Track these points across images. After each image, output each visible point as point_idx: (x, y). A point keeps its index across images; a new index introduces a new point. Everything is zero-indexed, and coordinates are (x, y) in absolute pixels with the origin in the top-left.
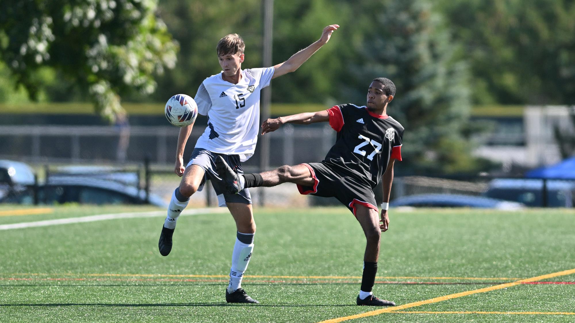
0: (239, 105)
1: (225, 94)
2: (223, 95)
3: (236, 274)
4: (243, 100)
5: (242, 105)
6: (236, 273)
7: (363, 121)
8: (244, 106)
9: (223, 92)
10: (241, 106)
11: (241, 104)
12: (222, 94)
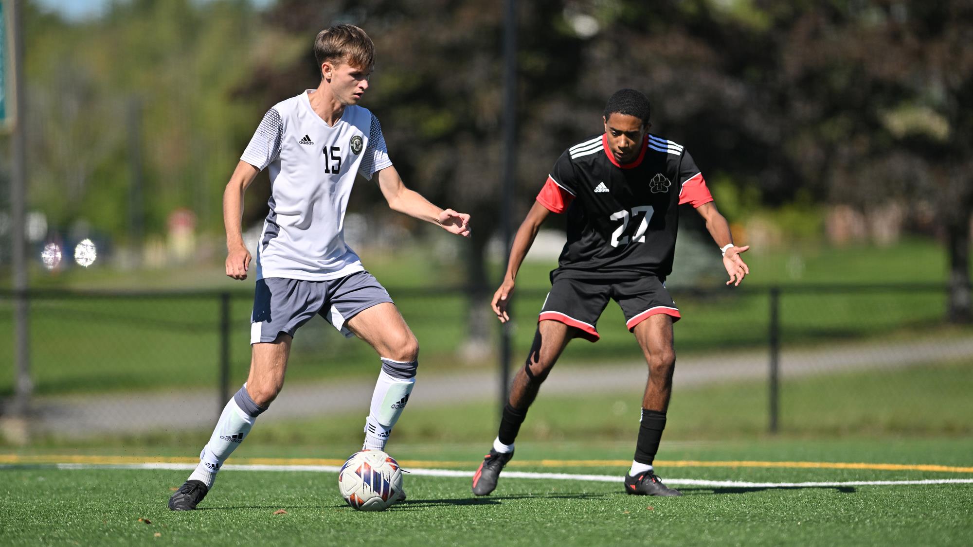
0: (330, 168)
1: (309, 140)
2: (306, 140)
3: (374, 430)
4: (338, 162)
6: (375, 427)
7: (605, 187)
8: (338, 172)
9: (307, 136)
10: (334, 171)
11: (333, 167)
12: (304, 138)
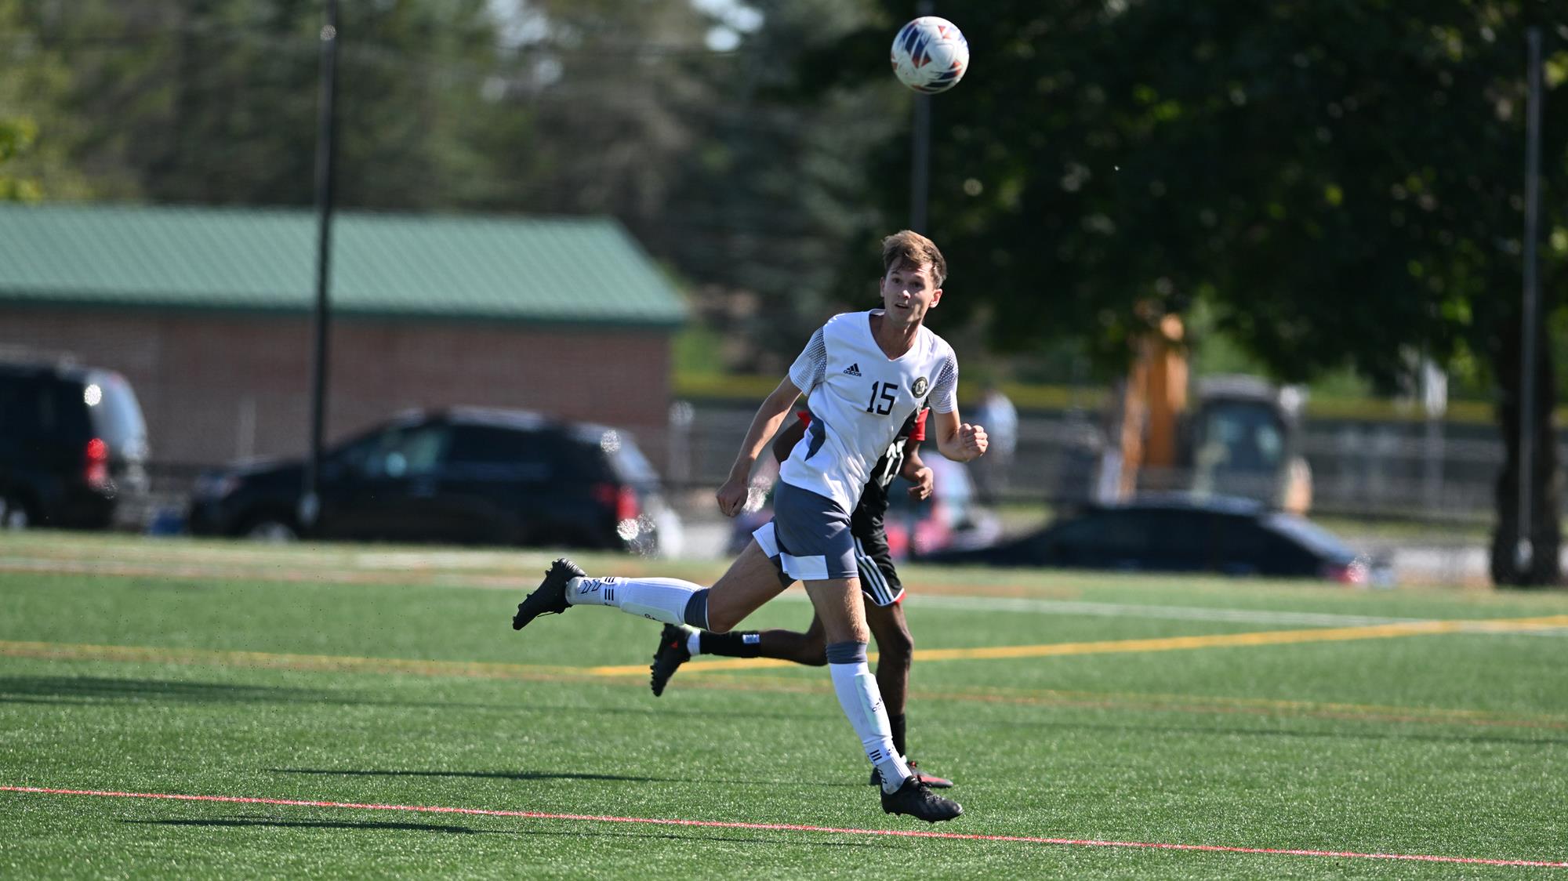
0: (875, 407)
1: (857, 370)
2: (853, 370)
4: (889, 402)
5: (882, 409)
8: (887, 413)
9: (856, 365)
10: (880, 411)
11: (879, 406)
12: (852, 367)
